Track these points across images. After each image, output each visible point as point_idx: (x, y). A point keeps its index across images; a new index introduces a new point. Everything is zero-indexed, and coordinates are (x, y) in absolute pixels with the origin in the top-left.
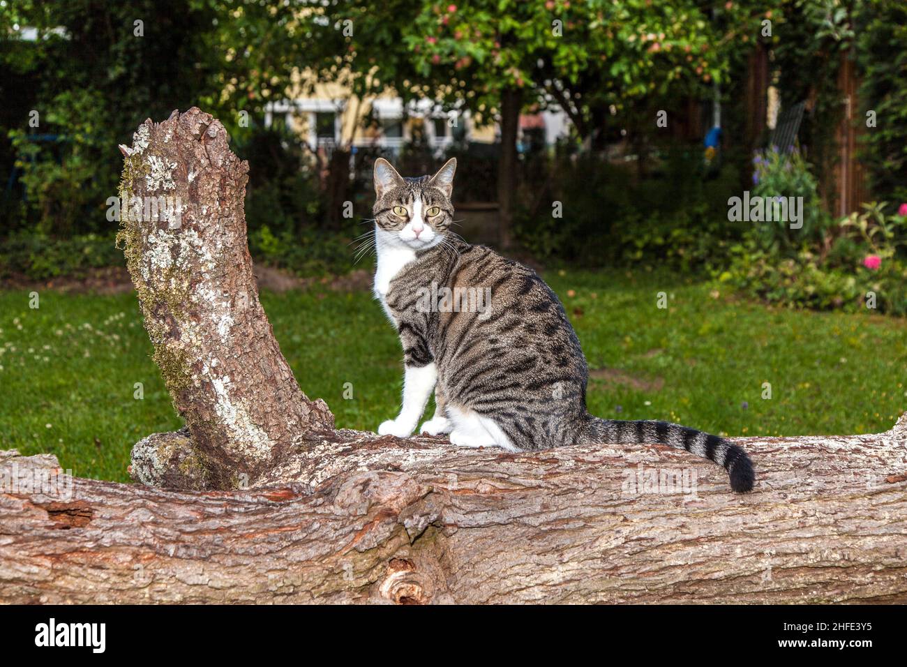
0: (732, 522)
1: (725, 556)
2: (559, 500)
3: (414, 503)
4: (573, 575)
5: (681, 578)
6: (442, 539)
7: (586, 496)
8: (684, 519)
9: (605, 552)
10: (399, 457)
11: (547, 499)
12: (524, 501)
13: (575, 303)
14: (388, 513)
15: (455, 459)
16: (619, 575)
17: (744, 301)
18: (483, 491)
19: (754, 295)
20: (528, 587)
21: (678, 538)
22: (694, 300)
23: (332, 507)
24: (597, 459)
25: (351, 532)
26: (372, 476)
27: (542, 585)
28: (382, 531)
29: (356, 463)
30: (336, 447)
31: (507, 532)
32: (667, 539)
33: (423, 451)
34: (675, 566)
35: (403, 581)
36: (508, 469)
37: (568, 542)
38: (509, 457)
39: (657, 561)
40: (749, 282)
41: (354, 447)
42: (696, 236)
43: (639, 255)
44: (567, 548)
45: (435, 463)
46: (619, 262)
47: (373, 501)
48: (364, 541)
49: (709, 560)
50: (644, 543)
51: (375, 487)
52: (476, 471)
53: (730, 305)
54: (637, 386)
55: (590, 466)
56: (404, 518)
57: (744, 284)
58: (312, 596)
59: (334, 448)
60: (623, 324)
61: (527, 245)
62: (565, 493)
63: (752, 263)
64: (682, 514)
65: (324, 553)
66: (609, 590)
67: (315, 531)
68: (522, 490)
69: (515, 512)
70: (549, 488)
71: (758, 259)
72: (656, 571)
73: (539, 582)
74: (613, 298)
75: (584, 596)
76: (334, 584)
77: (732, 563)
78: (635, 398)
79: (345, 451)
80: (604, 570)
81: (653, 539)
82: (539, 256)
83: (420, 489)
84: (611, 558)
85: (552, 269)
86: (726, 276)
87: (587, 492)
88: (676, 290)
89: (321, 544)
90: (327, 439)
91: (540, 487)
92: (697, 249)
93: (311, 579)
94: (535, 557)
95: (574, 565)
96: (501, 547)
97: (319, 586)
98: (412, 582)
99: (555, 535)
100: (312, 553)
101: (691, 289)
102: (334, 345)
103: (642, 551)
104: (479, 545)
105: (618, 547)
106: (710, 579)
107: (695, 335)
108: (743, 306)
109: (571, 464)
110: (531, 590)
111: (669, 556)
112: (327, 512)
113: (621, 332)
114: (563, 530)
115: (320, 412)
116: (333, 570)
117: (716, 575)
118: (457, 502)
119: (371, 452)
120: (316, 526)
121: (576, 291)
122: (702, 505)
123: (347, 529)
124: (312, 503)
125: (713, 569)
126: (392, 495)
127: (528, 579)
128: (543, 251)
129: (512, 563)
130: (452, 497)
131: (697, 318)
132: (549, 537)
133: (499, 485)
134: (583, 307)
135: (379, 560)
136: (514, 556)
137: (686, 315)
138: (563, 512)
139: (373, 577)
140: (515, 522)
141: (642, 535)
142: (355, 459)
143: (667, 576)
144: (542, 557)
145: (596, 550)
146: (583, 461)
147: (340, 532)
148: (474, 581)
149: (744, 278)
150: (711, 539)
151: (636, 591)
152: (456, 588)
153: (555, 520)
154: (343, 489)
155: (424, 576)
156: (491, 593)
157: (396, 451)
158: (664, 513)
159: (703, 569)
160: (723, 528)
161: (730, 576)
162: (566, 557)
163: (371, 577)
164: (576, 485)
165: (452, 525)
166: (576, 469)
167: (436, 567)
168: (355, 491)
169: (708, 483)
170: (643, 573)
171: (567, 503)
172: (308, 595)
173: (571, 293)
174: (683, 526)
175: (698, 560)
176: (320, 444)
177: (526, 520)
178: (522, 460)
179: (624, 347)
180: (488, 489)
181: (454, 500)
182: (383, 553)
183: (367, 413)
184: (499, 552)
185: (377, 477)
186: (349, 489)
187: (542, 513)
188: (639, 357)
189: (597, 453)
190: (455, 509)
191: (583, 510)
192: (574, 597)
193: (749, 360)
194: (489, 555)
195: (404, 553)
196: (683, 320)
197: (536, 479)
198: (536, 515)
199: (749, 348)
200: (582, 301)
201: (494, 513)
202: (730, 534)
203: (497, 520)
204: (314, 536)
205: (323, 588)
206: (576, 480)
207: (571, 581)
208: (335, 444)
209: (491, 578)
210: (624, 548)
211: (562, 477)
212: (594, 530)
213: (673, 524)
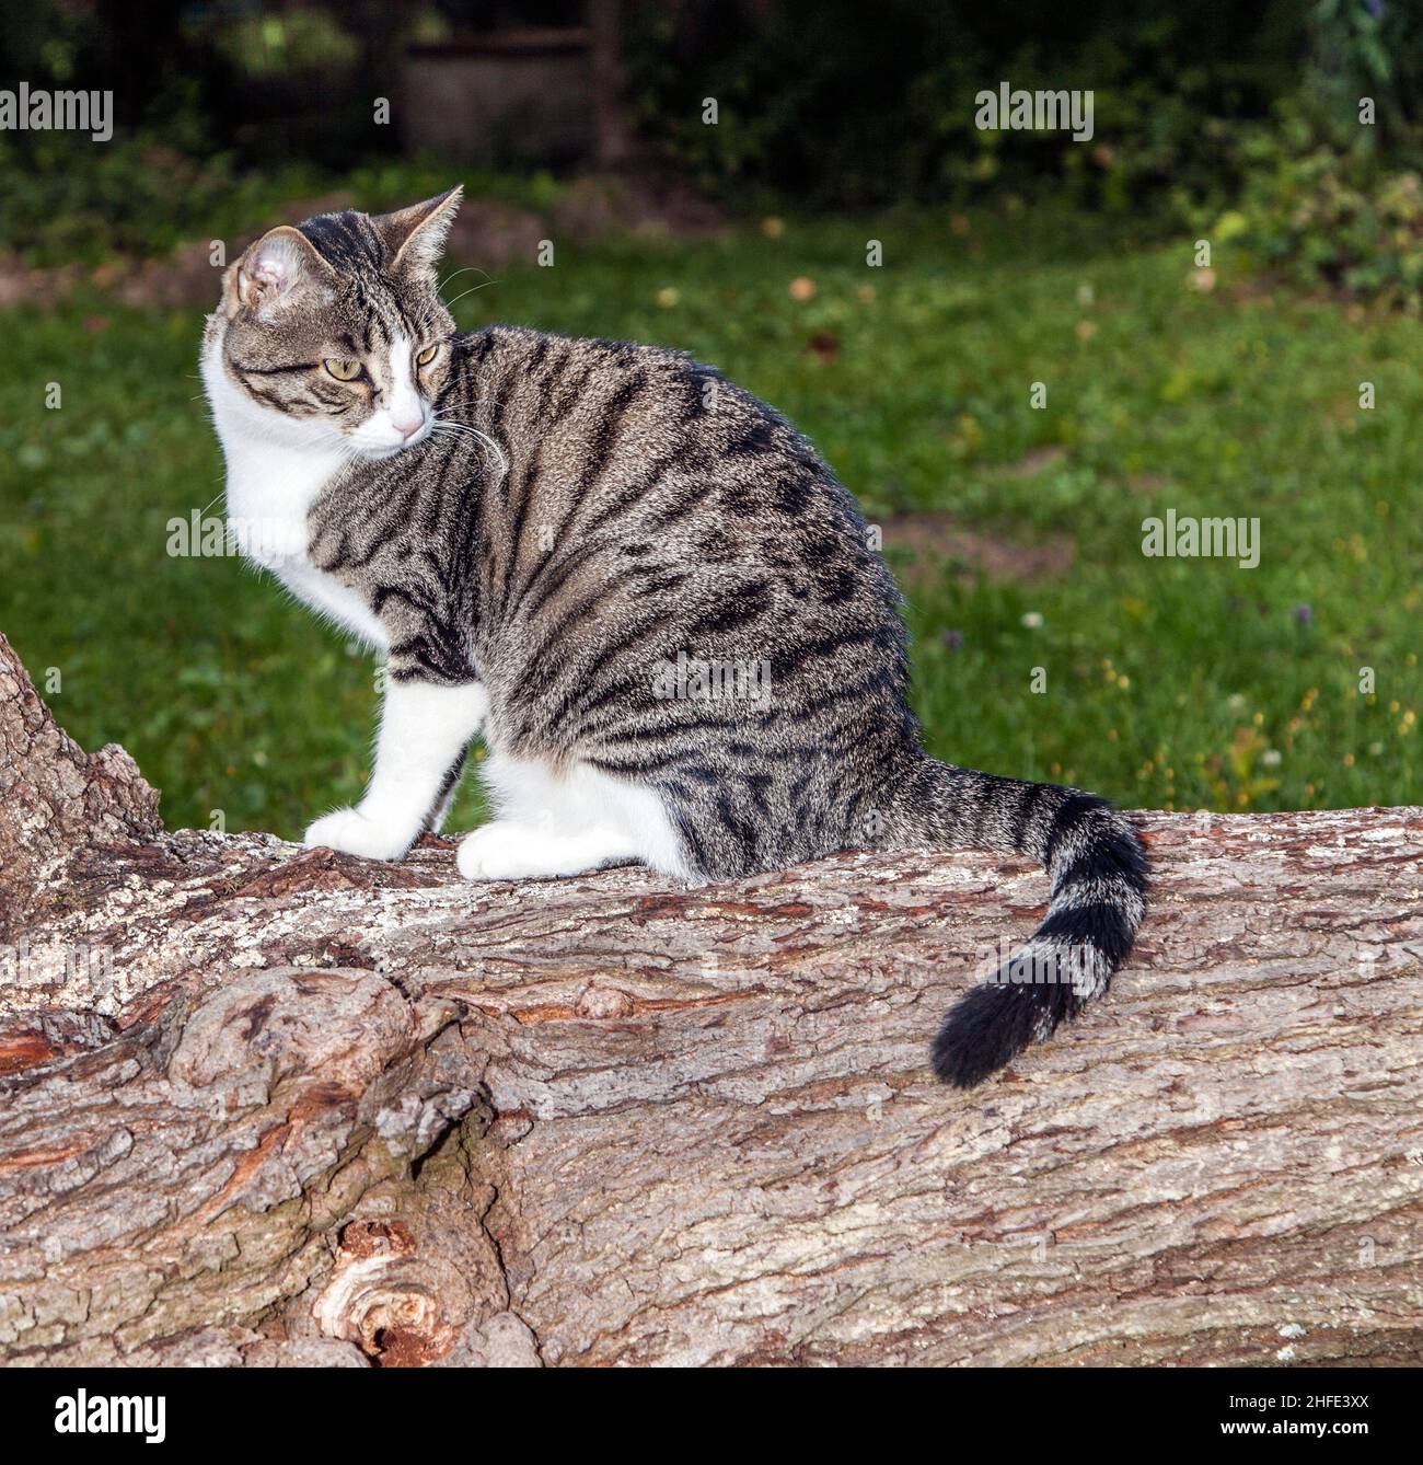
0: (1313, 1070)
1: (1298, 1171)
2: (820, 1025)
3: (401, 1062)
4: (867, 1242)
5: (1175, 1238)
6: (486, 1157)
7: (896, 1010)
8: (1176, 1067)
9: (955, 1173)
10: (351, 916)
11: (785, 1024)
12: (717, 1032)
13: (814, 319)
14: (331, 1097)
15: (516, 918)
16: (999, 1237)
17: (1284, 295)
18: (598, 1010)
19: (1308, 274)
20: (739, 1282)
21: (1163, 1124)
22: (1148, 293)
23: (164, 1086)
24: (923, 901)
25: (223, 1155)
26: (276, 987)
27: (781, 1273)
28: (315, 1148)
29: (227, 940)
30: (168, 895)
31: (673, 1126)
32: (1132, 1127)
33: (422, 895)
34: (1155, 1206)
35: (381, 1285)
36: (668, 941)
37: (849, 1146)
38: (668, 904)
39: (1103, 1194)
40: (1296, 240)
41: (221, 892)
42: (1145, 107)
43: (986, 167)
44: (848, 1163)
45: (458, 931)
46: (933, 190)
47: (285, 1065)
48: (263, 1182)
49: (1251, 1183)
50: (1065, 1142)
51: (286, 1020)
52: (578, 951)
53: (1248, 308)
54: (1000, 564)
55: (903, 921)
56: (375, 1108)
57: (1281, 246)
58: (118, 1347)
59: (164, 896)
60: (952, 376)
61: (671, 148)
62: (838, 1001)
63: (1302, 185)
64: (1170, 1054)
65: (149, 1221)
66: (972, 1282)
67: (118, 1159)
68: (711, 1001)
69: (694, 1067)
70: (787, 993)
71: (1319, 175)
72: (1106, 1222)
73: (773, 1267)
74: (920, 298)
75: (903, 1299)
76: (181, 1310)
77: (1318, 1189)
78: (997, 605)
79: (191, 903)
80: (955, 1223)
81: (1090, 1131)
82: (707, 181)
83: (416, 1018)
84: (973, 1188)
85: (747, 217)
86: (1232, 224)
87: (899, 998)
88: (1093, 270)
89: (138, 1196)
90: (138, 870)
91: (761, 989)
92: (1145, 143)
93: (115, 1300)
94: (756, 1194)
95: (868, 1211)
96: (659, 1169)
97: (139, 1319)
98: (406, 1286)
99: (809, 1127)
100: (114, 1224)
101: (1135, 264)
102: (141, 473)
103: (1059, 1166)
104: (593, 1165)
105: (991, 1156)
106: (1255, 1238)
107: (1155, 402)
108: (1281, 311)
109: (849, 916)
110: (748, 1289)
111: (1137, 1177)
112: (151, 1099)
113: (948, 400)
114: (834, 1111)
115: (117, 782)
116: (176, 1269)
117: (1272, 1226)
118: (524, 1046)
119: (271, 904)
120: (122, 1143)
121: (817, 282)
122: (1224, 1024)
123: (210, 1150)
124: (107, 1075)
125: (1264, 1209)
126: (339, 1043)
127: (740, 1259)
128: (716, 167)
129: (692, 1215)
130: (509, 1033)
131: (1156, 350)
132: (794, 1134)
133: (645, 990)
134: (837, 328)
135: (308, 1232)
136: (698, 1192)
137: (1126, 345)
138: (831, 1062)
139: (292, 1280)
140: (697, 1090)
141: (1060, 1120)
142: (226, 929)
143: (1133, 1233)
144: (775, 1194)
145: (930, 1166)
146: (881, 907)
147: (192, 1157)
148: (585, 1271)
149: (1282, 230)
150: (1257, 1122)
151: (1050, 1279)
152: (534, 1293)
153: (809, 1085)
154: (192, 1028)
155: (441, 1267)
156: (634, 1306)
157: (342, 899)
158: (1119, 1053)
159: (1235, 1209)
160: (1289, 1090)
161: (1312, 1225)
162: (846, 1191)
163: (289, 1281)
164: (864, 978)
165: (515, 1114)
166: (863, 933)
167: (473, 1239)
168: (230, 1037)
169: (1240, 956)
170: (1068, 1228)
171: (842, 1033)
172: (109, 1345)
173: (802, 288)
174: (1174, 1088)
175: (1221, 1185)
176: (119, 884)
177: (725, 1086)
178: (707, 912)
179: (958, 447)
180: (614, 1005)
181: (516, 1042)
182: (322, 1210)
183: (245, 682)
184: (653, 1183)
185: (291, 989)
186: (212, 1030)
187: (768, 1065)
188: (1001, 476)
189: (921, 881)
190: (522, 1068)
191: (887, 1053)
192: (874, 1303)
193: (1305, 471)
194: (625, 1194)
195: (379, 1205)
196: (1120, 357)
197: (750, 966)
198: (754, 1071)
199: (1304, 436)
200: (834, 311)
201: (635, 1071)
202: (1309, 1107)
203: (643, 1092)
204: (116, 1176)
205: (149, 1321)
206: (864, 966)
207: (861, 1258)
208: (163, 885)
209: (633, 1258)
210: (1010, 1158)
211: (823, 958)
212: (922, 1109)
213: (1146, 1084)
